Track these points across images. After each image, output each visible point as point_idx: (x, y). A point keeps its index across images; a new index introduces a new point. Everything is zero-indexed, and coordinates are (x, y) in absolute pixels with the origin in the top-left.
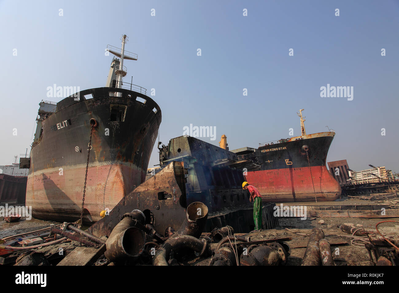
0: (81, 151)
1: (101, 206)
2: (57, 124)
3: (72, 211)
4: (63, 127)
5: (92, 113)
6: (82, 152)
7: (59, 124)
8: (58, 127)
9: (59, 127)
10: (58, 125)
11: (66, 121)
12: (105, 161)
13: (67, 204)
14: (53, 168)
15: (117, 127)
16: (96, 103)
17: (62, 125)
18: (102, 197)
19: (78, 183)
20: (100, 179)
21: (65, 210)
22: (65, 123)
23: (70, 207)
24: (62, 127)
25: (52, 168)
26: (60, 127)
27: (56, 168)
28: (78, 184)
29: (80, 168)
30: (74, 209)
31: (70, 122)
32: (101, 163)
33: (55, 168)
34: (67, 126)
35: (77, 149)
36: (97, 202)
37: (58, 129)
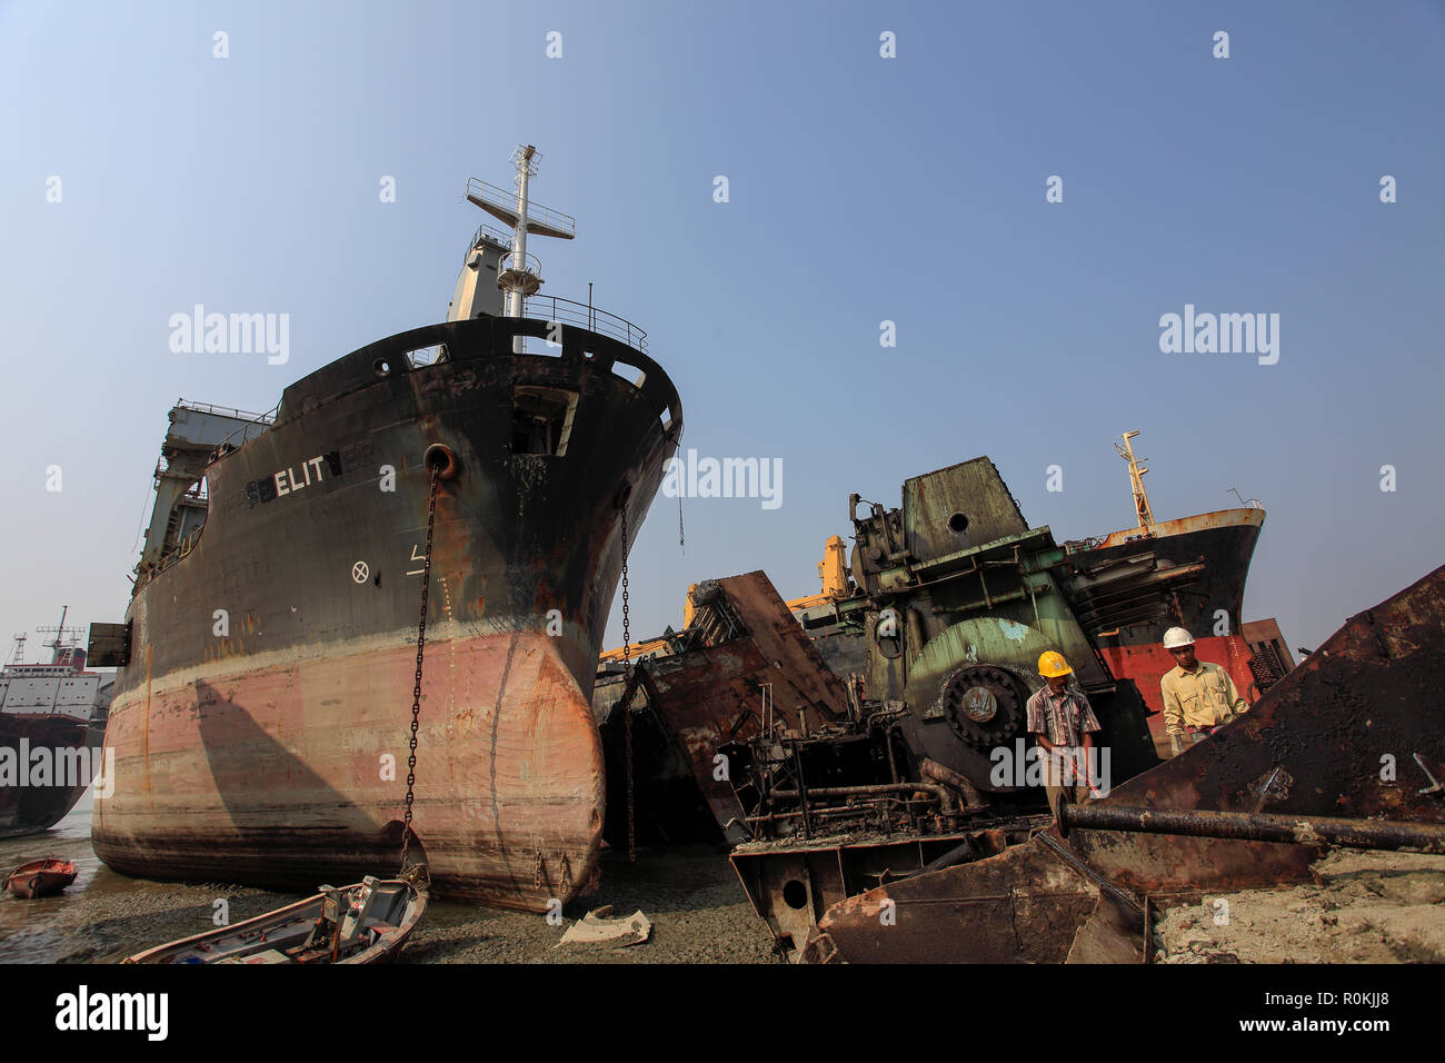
0: (377, 582)
1: (478, 806)
2: (278, 476)
3: (330, 834)
4: (302, 485)
5: (438, 420)
6: (383, 581)
7: (284, 473)
8: (279, 484)
9: (283, 488)
10: (281, 479)
11: (317, 461)
12: (487, 616)
13: (306, 807)
14: (248, 657)
15: (536, 479)
16: (457, 380)
17: (299, 477)
18: (484, 768)
19: (364, 712)
20: (467, 694)
21: (298, 832)
22: (312, 469)
23: (319, 817)
24: (295, 487)
25: (244, 656)
26: (289, 485)
27: (262, 654)
28: (365, 718)
29: (371, 652)
30: (341, 824)
31: (334, 464)
32: (469, 626)
33: (257, 655)
34: (320, 479)
35: (361, 572)
36: (456, 790)
37: (281, 493)
